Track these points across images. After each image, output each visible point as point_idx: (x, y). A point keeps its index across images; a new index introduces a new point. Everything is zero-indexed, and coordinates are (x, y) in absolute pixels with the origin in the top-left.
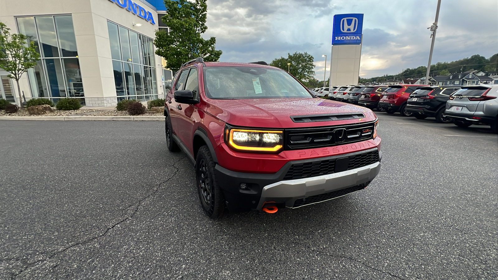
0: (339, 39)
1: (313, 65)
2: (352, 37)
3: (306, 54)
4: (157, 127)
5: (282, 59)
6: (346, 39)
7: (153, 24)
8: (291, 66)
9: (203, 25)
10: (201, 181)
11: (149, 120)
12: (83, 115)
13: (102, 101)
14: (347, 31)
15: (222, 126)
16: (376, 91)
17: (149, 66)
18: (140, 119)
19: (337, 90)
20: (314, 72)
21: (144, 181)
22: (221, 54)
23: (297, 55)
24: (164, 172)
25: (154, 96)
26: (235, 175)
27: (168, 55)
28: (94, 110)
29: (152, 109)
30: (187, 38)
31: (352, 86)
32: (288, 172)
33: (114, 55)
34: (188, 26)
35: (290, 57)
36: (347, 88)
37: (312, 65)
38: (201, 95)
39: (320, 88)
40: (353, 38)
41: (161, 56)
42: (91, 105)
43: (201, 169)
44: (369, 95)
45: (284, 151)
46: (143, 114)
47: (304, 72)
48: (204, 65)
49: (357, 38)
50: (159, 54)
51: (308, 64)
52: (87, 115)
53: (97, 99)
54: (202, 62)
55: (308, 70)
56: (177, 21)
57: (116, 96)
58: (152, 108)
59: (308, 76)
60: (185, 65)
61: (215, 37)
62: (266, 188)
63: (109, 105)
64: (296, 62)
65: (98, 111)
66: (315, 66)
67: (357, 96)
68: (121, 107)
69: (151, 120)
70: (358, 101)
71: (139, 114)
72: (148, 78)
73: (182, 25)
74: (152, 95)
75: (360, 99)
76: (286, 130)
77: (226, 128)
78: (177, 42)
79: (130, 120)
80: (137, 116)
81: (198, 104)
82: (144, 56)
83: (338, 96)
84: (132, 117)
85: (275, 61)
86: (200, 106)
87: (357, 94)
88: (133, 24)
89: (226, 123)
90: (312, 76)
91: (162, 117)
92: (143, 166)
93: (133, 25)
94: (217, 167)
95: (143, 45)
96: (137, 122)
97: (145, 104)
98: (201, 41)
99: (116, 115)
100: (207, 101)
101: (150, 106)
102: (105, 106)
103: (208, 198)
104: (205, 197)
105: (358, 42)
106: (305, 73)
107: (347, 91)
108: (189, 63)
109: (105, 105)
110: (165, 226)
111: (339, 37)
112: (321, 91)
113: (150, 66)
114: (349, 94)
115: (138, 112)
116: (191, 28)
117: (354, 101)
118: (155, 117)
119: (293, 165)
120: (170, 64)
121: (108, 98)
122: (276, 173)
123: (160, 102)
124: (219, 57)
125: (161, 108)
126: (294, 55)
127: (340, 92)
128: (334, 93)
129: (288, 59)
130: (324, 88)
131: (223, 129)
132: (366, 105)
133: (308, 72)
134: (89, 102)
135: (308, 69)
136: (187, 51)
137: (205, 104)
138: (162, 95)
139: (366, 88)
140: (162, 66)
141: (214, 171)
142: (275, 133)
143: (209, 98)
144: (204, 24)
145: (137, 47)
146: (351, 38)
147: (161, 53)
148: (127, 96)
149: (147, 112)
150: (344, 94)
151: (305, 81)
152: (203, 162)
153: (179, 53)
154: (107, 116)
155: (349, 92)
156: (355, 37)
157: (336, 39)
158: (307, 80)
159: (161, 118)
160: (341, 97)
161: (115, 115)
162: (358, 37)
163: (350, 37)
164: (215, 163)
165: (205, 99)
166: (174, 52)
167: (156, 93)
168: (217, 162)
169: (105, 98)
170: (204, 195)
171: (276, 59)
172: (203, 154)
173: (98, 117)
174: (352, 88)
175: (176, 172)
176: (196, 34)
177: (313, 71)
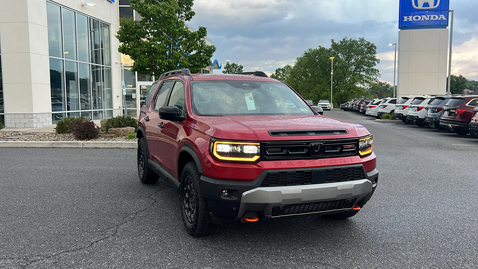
0: (410, 20)
1: (376, 60)
2: (432, 16)
3: (362, 40)
4: (119, 156)
5: (321, 51)
6: (423, 19)
7: (112, 2)
8: (335, 61)
9: (188, 9)
10: (185, 202)
11: (106, 146)
12: (8, 140)
13: (30, 119)
14: (422, 7)
15: (207, 140)
16: (467, 105)
17: (101, 65)
18: (92, 146)
19: (407, 103)
20: (378, 71)
21: (117, 210)
22: (214, 51)
23: (347, 43)
24: (138, 203)
25: (106, 112)
26: (218, 182)
27: (137, 54)
28: (20, 133)
29: (109, 132)
30: (166, 30)
31: (432, 96)
32: (264, 179)
33: (53, 50)
34: (168, 13)
35: (334, 46)
36: (424, 99)
37: (374, 59)
38: (188, 111)
39: (382, 99)
40: (434, 17)
41: (126, 54)
42: (13, 126)
43: (185, 188)
44: (455, 111)
45: (261, 161)
46: (96, 138)
47: (360, 71)
48: (192, 79)
49: (440, 17)
50: (123, 51)
51: (366, 57)
52: (14, 140)
53: (22, 116)
54: (189, 75)
55: (367, 67)
56: (152, 7)
57: (51, 112)
58: (110, 130)
59: (368, 78)
60: (167, 75)
61: (205, 27)
62: (245, 194)
63: (40, 126)
64: (346, 54)
65: (27, 134)
66: (378, 61)
67: (439, 113)
68: (62, 129)
69: (109, 147)
70: (439, 122)
71: (90, 138)
72: (99, 83)
73: (159, 12)
74: (103, 110)
75: (442, 118)
76: (262, 142)
77: (211, 141)
78: (150, 34)
79: (78, 147)
80: (88, 142)
81: (184, 121)
82: (93, 49)
83: (409, 112)
84: (80, 143)
85: (308, 53)
86: (187, 122)
87: (439, 110)
88: (82, 3)
89: (211, 137)
90: (375, 78)
91: (125, 143)
92: (112, 197)
93: (83, 6)
94: (202, 178)
95: (92, 33)
96: (87, 150)
97: (98, 123)
98: (186, 34)
99: (57, 140)
100: (194, 117)
101: (107, 126)
102: (34, 127)
103: (192, 217)
104: (188, 217)
105: (443, 25)
106: (361, 73)
107: (424, 104)
108: (173, 73)
109: (35, 125)
110: (148, 242)
111: (411, 17)
112: (385, 104)
113: (103, 66)
114: (427, 109)
115: (90, 135)
116: (171, 16)
117: (434, 121)
118: (115, 143)
119: (268, 173)
120: (140, 66)
121: (40, 114)
122: (254, 180)
123: (121, 121)
124: (212, 56)
125: (123, 130)
126: (342, 42)
127: (413, 106)
128: (404, 107)
129: (332, 49)
130: (389, 99)
131: (209, 142)
132: (451, 127)
133: (367, 72)
134: (11, 120)
135: (366, 65)
136: (165, 48)
137: (191, 120)
138: (120, 110)
139: (451, 100)
140: (121, 64)
141: (199, 183)
142: (254, 145)
143: (196, 115)
144: (190, 9)
145: (85, 36)
146: (430, 17)
147: (126, 50)
148: (67, 112)
149: (100, 136)
150: (419, 109)
151: (362, 86)
152: (188, 179)
153: (152, 50)
154: (43, 141)
155: (427, 106)
156: (437, 17)
157: (405, 20)
158: (366, 84)
159: (123, 145)
160: (414, 115)
161: (54, 139)
162: (443, 16)
163: (428, 16)
164: (200, 174)
165: (192, 116)
166: (146, 49)
167: (110, 108)
168: (202, 172)
169: (35, 115)
170: (188, 215)
171: (310, 50)
172: (189, 169)
173: (30, 142)
174: (432, 100)
175: (153, 203)
176: (177, 23)
177: (375, 70)
